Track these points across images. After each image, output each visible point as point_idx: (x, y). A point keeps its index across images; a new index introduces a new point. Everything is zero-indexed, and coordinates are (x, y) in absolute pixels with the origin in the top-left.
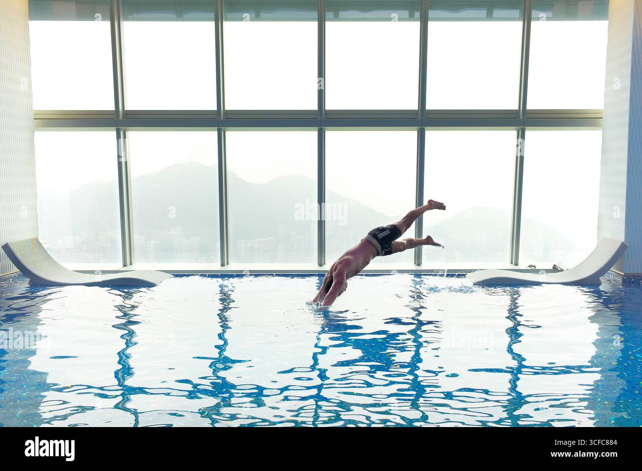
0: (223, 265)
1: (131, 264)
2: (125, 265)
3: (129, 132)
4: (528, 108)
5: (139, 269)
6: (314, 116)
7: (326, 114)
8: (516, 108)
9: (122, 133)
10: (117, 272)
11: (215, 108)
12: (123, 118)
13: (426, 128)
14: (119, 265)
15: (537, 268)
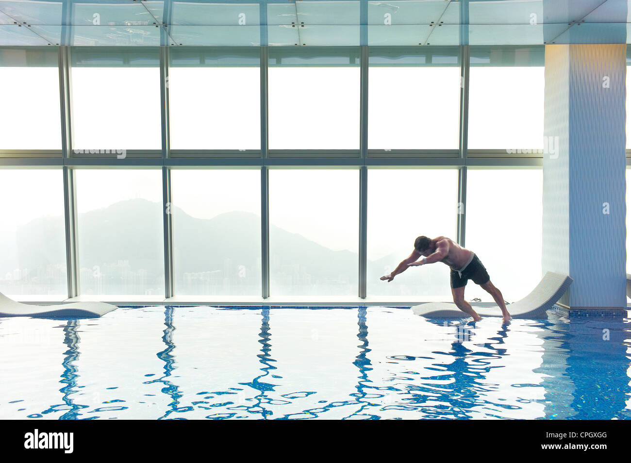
0: (167, 297)
1: (76, 296)
2: (70, 297)
3: (76, 170)
4: (469, 148)
5: (84, 301)
6: (257, 156)
7: (269, 153)
8: (457, 148)
9: (69, 171)
10: (62, 303)
11: (159, 147)
12: (70, 157)
13: (368, 167)
14: (64, 297)
15: (482, 302)
